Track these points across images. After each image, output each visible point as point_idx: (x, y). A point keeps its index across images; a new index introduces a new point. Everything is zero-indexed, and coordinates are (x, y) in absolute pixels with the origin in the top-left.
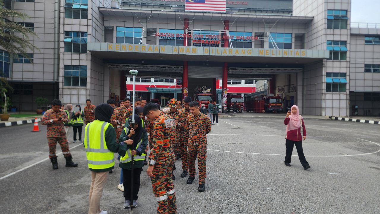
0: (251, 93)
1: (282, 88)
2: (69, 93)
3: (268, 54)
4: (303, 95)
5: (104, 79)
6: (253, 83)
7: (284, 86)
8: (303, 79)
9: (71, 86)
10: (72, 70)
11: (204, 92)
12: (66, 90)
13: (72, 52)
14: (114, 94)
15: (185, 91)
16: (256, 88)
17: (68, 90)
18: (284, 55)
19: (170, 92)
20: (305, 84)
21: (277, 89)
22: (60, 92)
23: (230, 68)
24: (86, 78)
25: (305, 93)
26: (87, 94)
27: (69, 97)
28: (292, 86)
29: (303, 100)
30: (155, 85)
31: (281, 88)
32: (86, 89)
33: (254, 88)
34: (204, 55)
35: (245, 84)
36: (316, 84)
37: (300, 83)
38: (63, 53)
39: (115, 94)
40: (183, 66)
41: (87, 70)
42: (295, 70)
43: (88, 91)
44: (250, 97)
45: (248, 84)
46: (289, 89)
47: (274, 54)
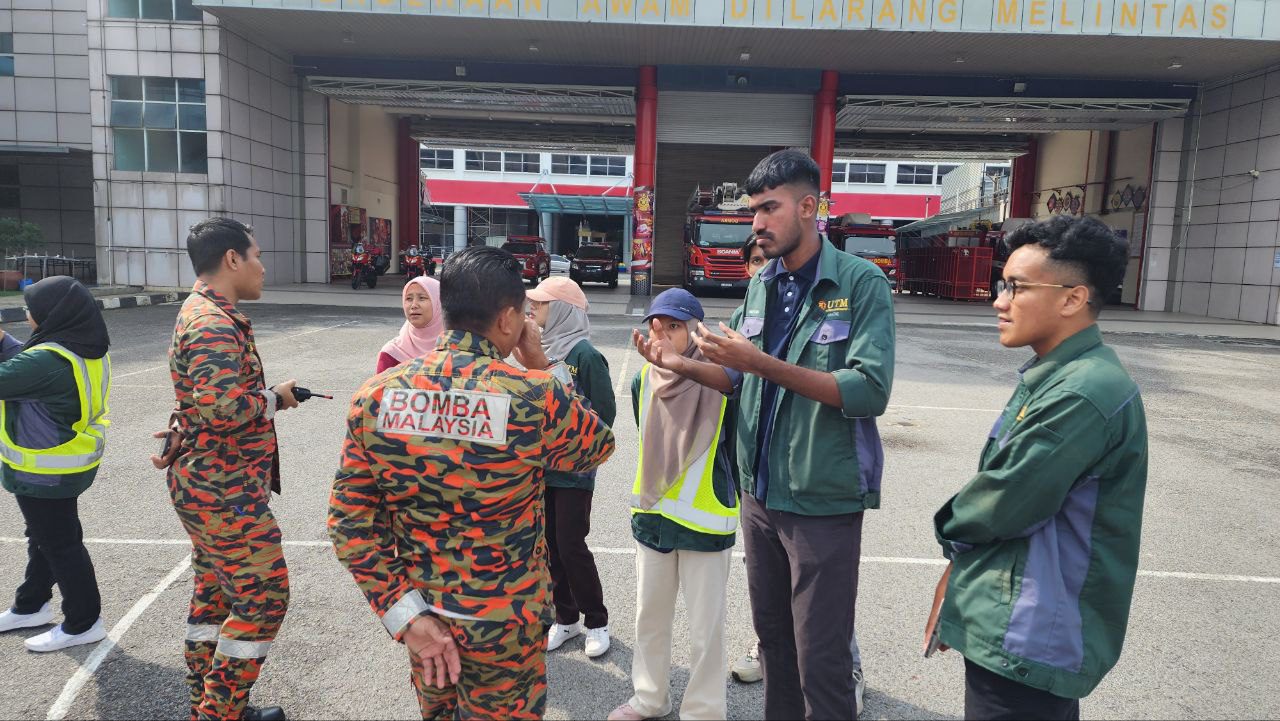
0: (921, 219)
1: (1069, 194)
2: (134, 201)
3: (1043, 22)
4: (1177, 227)
5: (302, 144)
6: (931, 177)
7: (1083, 187)
8: (1185, 152)
9: (143, 170)
10: (144, 101)
11: (727, 206)
12: (123, 187)
13: (140, 19)
14: (363, 211)
15: (645, 204)
16: (942, 199)
17: (129, 186)
18: (1122, 24)
19: (607, 210)
20: (1192, 175)
21: (1045, 197)
22: (99, 197)
23: (849, 97)
24: (206, 135)
25: (1188, 216)
26: (213, 208)
27: (136, 216)
28: (1120, 186)
29: (1174, 248)
30: (556, 186)
31: (1064, 195)
32: (208, 185)
33: (934, 201)
34: (728, 24)
35: (898, 182)
36: (1257, 174)
37: (1168, 168)
38: (102, 23)
39: (369, 214)
40: (632, 89)
41: (207, 97)
42: (1154, 107)
43: (216, 193)
44: (919, 232)
45: (911, 182)
46: (1104, 202)
47: (1070, 23)
